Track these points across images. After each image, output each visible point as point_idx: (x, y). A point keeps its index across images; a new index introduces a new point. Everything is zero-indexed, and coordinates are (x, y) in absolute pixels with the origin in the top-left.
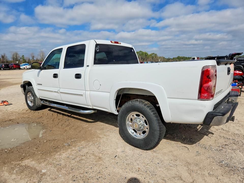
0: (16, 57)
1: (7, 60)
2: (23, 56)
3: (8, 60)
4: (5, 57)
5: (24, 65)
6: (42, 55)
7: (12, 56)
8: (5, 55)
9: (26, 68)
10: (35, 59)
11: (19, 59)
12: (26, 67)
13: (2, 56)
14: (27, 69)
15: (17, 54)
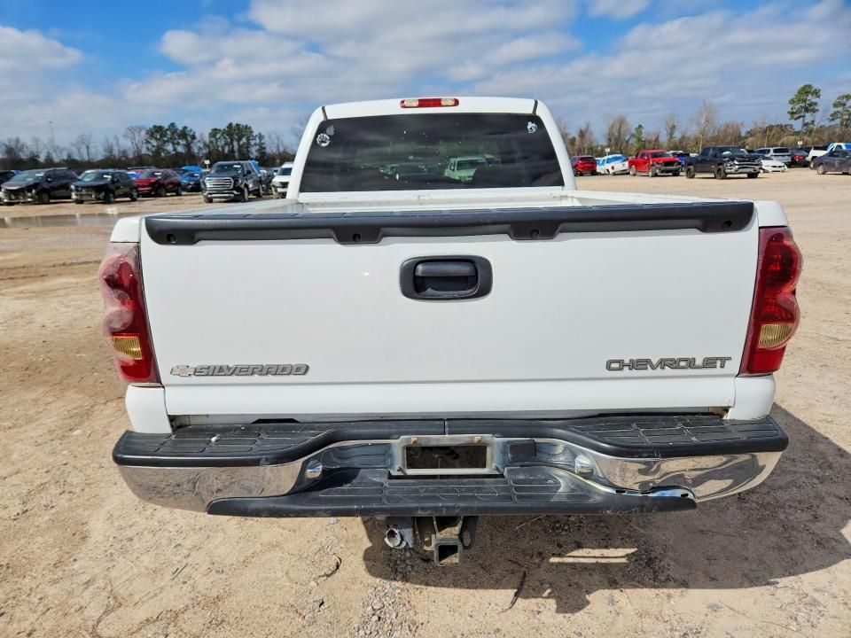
0: (619, 132)
1: (591, 143)
2: (640, 126)
3: (595, 144)
4: (587, 136)
5: (609, 161)
6: (703, 121)
7: (607, 131)
8: (588, 128)
9: (611, 171)
10: (677, 135)
11: (627, 138)
12: (613, 168)
13: (581, 131)
14: (614, 174)
15: (622, 122)
